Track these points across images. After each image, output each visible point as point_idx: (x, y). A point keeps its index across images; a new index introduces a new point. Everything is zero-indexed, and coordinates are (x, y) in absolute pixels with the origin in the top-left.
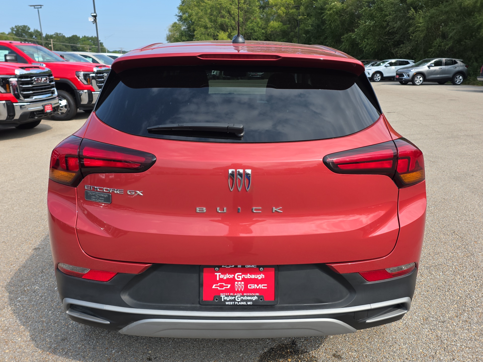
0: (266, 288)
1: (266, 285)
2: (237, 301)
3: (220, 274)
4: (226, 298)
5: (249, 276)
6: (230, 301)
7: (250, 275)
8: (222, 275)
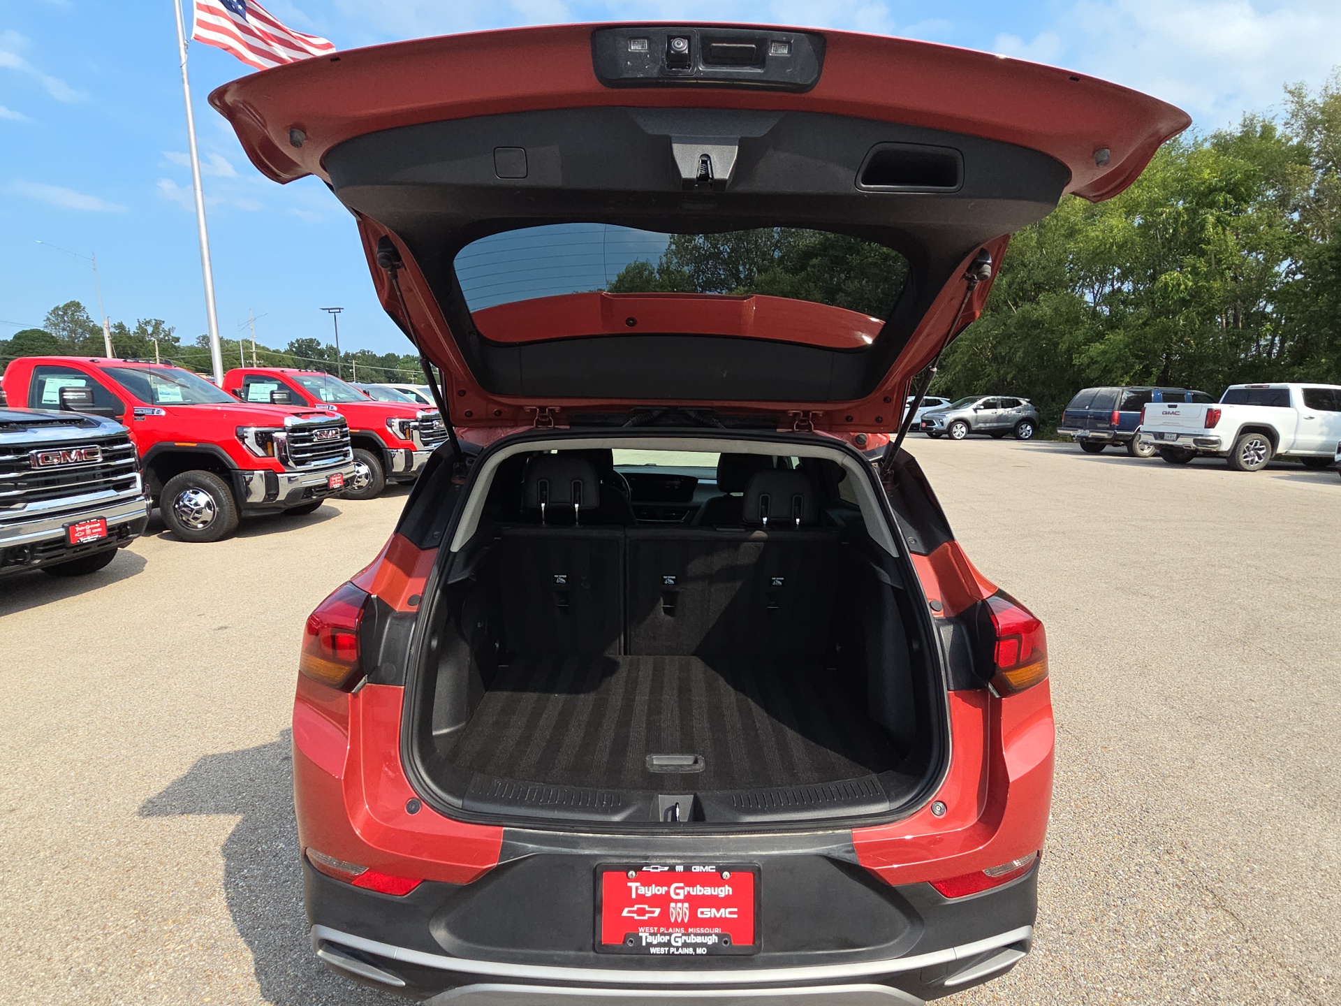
0: (736, 916)
1: (736, 910)
2: (674, 947)
3: (638, 884)
4: (650, 939)
5: (700, 891)
6: (660, 945)
7: (702, 889)
8: (643, 888)
